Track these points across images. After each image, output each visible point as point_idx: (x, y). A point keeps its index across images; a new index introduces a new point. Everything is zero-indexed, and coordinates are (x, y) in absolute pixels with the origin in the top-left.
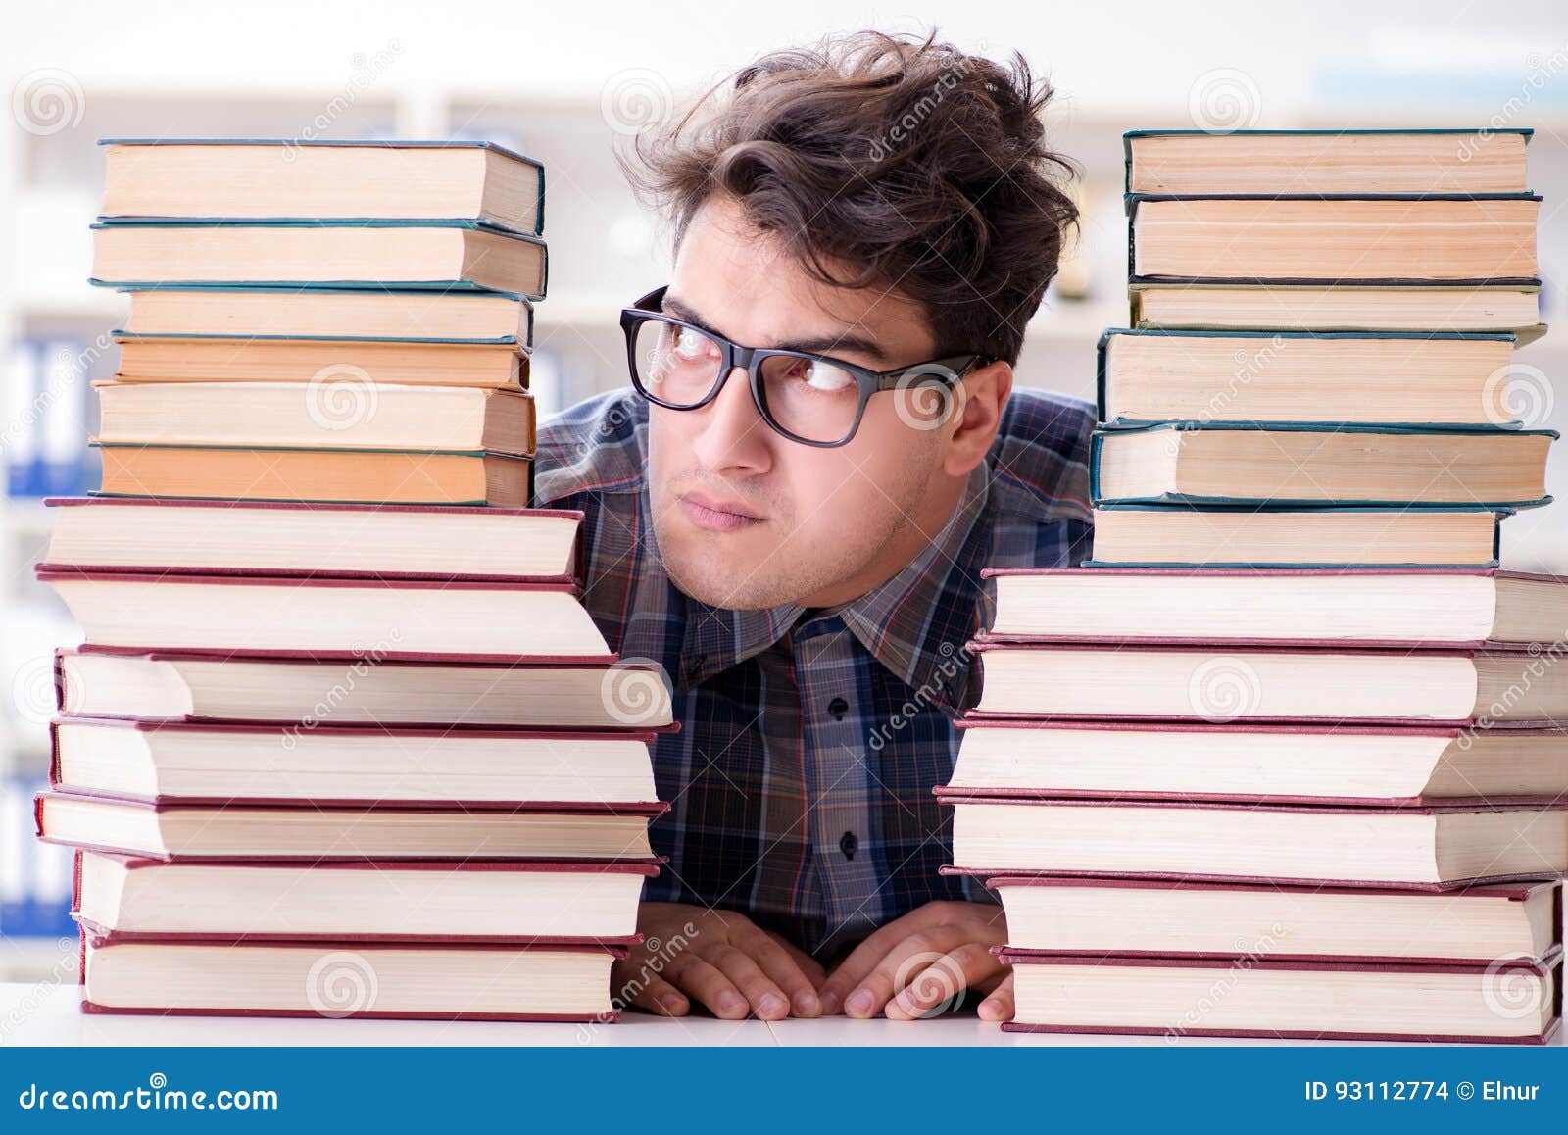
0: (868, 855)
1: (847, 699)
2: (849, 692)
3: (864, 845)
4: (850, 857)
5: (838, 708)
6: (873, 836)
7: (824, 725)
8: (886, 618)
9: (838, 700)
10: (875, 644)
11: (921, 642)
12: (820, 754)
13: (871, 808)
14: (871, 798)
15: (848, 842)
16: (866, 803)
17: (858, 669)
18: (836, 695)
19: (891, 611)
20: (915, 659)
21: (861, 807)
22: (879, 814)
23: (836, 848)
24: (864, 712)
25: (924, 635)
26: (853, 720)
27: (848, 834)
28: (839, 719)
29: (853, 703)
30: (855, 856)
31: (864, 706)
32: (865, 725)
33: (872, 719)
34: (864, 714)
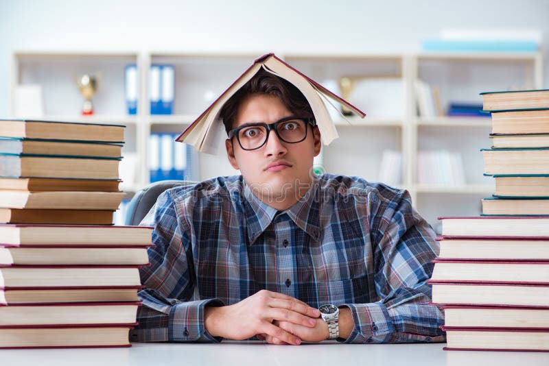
0: (293, 287)
3: (293, 283)
4: (288, 286)
5: (286, 243)
6: (295, 281)
7: (281, 249)
8: (298, 214)
9: (286, 240)
10: (296, 221)
11: (307, 221)
12: (280, 257)
15: (288, 283)
17: (292, 230)
20: (306, 226)
21: (291, 272)
22: (296, 274)
26: (289, 247)
27: (288, 280)
28: (286, 247)
29: (290, 242)
31: (292, 243)
32: (293, 249)
33: (294, 247)
34: (293, 245)
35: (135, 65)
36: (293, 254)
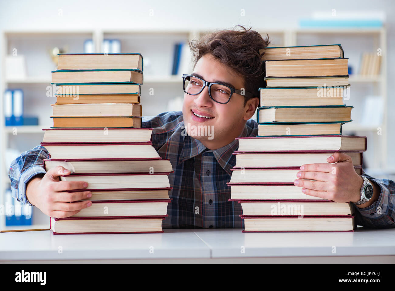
0: (214, 205)
2: (211, 169)
3: (214, 202)
4: (210, 205)
5: (208, 173)
6: (216, 201)
7: (205, 176)
8: (222, 155)
9: (209, 171)
10: (219, 159)
12: (204, 183)
13: (215, 194)
14: (215, 192)
15: (211, 202)
16: (214, 193)
17: (214, 164)
18: (208, 169)
19: (223, 154)
20: (226, 165)
21: (213, 194)
22: (217, 196)
23: (208, 203)
24: (213, 174)
25: (229, 160)
26: (211, 176)
27: (211, 200)
28: (208, 175)
29: (212, 172)
30: (212, 204)
32: (213, 177)
33: (215, 176)
35: (91, 41)
36: (213, 181)
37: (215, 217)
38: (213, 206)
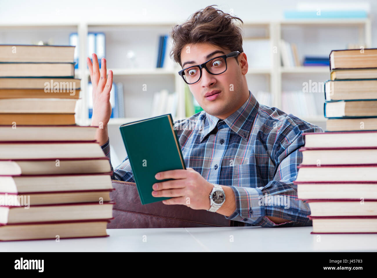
1: (224, 139)
3: (219, 167)
5: (222, 142)
7: (218, 145)
8: (234, 122)
10: (231, 126)
11: (241, 127)
12: (216, 151)
13: (221, 160)
15: (216, 167)
17: (228, 133)
18: (222, 138)
20: (239, 130)
26: (224, 145)
27: (217, 165)
28: (222, 144)
29: (225, 142)
31: (227, 143)
32: (226, 146)
34: (226, 144)
35: (76, 33)
36: (225, 149)
37: (217, 180)
38: (218, 170)
